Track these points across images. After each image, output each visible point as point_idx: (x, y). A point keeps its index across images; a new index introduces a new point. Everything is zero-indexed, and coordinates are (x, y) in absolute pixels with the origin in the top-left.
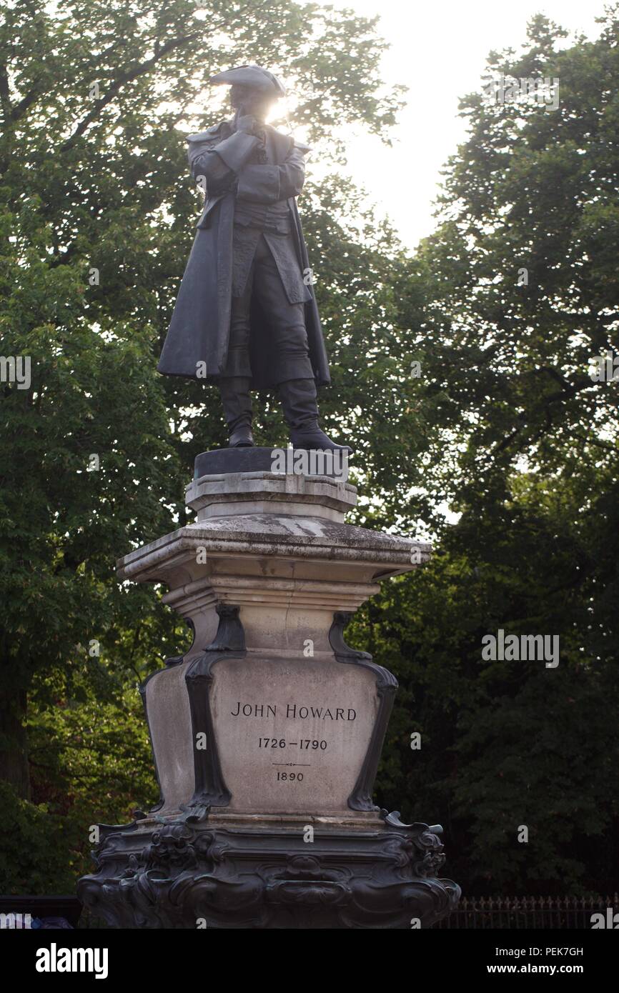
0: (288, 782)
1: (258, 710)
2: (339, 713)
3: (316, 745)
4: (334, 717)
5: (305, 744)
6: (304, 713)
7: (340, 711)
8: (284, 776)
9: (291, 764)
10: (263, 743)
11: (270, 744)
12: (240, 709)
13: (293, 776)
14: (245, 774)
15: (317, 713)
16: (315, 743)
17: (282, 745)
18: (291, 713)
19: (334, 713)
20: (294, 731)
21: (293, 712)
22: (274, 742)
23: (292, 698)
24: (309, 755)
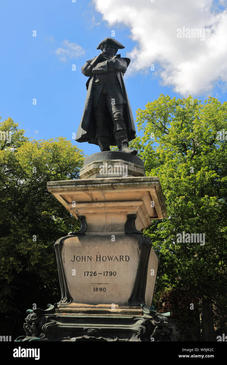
0: (99, 292)
1: (83, 258)
2: (121, 258)
3: (111, 274)
4: (119, 260)
5: (106, 273)
6: (104, 259)
7: (122, 257)
8: (97, 289)
9: (100, 284)
10: (86, 274)
11: (89, 274)
12: (75, 258)
13: (101, 289)
14: (79, 289)
15: (110, 259)
16: (111, 273)
17: (95, 274)
18: (98, 259)
19: (119, 259)
20: (101, 267)
21: (99, 258)
22: (91, 273)
23: (99, 252)
24: (108, 279)
